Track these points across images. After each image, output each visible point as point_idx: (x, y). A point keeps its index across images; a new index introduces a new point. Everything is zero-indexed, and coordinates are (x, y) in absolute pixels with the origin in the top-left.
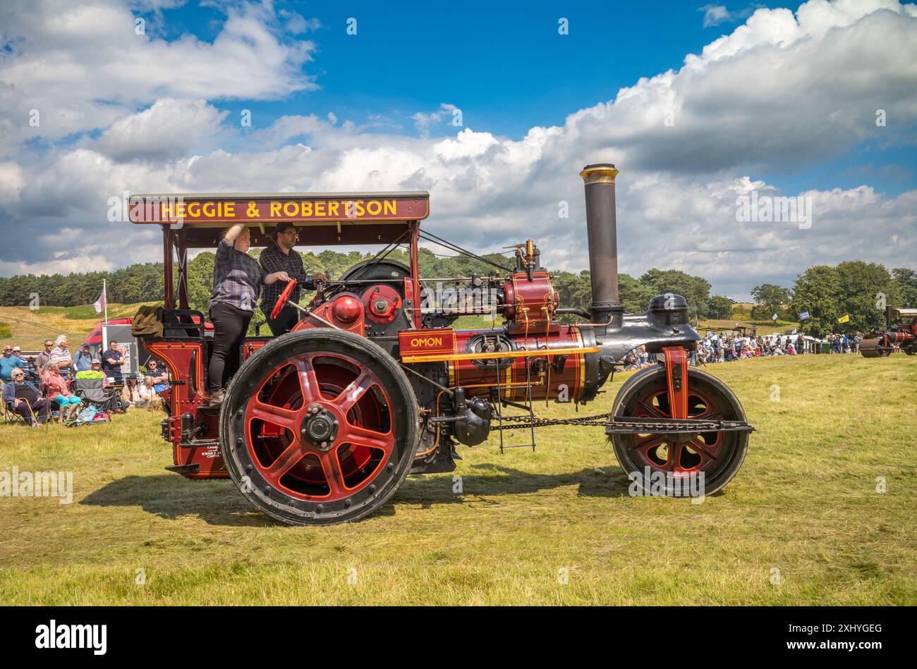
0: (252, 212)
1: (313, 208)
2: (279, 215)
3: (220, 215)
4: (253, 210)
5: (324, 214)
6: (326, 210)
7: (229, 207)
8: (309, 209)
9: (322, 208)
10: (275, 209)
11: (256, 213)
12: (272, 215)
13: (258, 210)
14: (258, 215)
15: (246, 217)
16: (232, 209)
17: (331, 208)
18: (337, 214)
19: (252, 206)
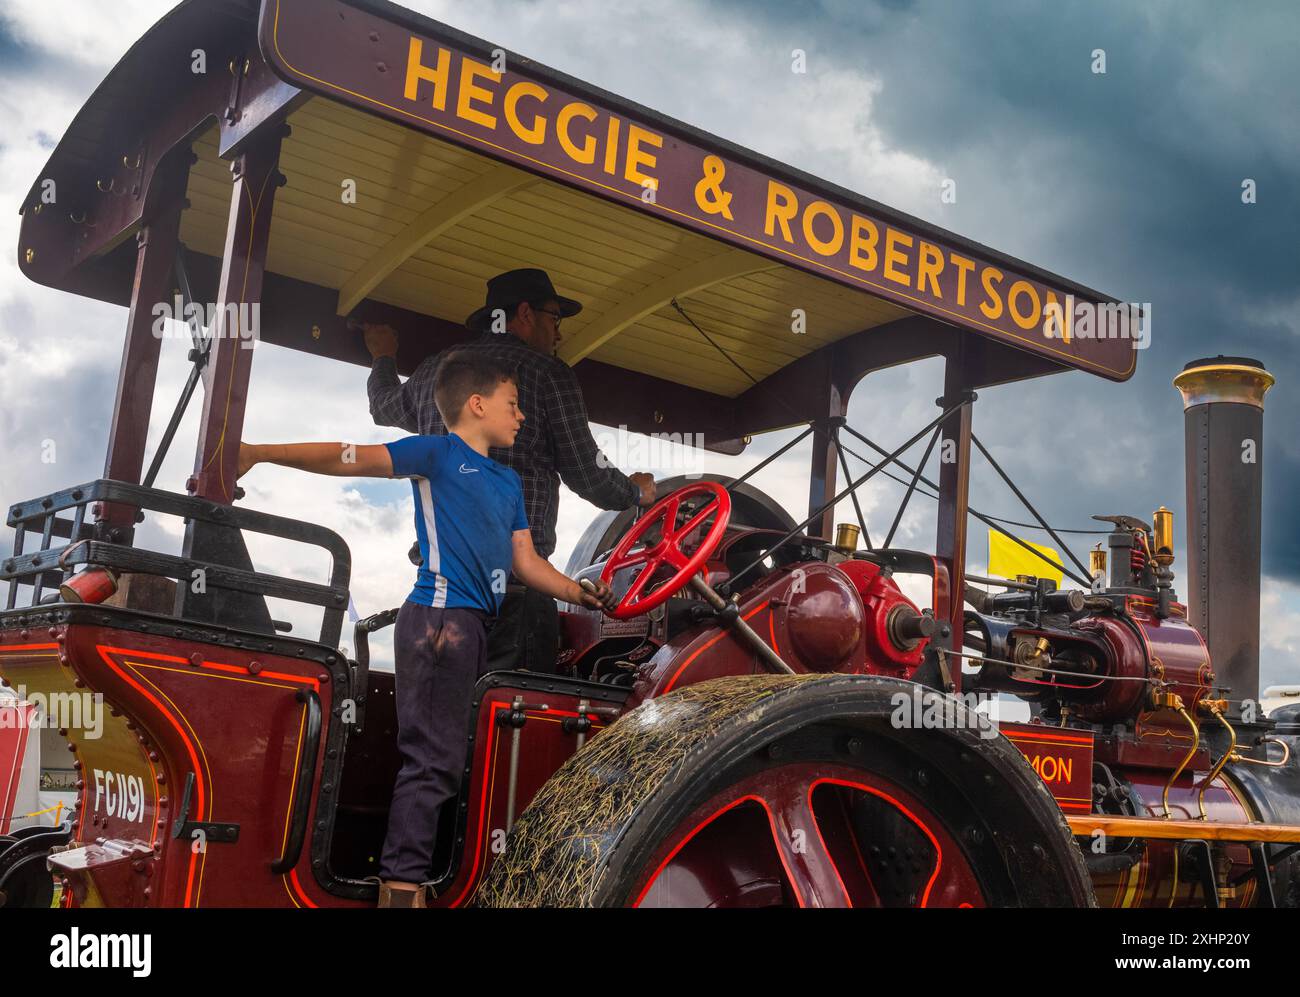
0: (710, 196)
1: (880, 248)
2: (788, 237)
3: (610, 167)
4: (717, 192)
5: (904, 279)
6: (911, 269)
7: (644, 147)
8: (869, 245)
9: (903, 259)
10: (780, 210)
11: (722, 205)
12: (769, 230)
13: (728, 197)
14: (728, 215)
15: (691, 204)
16: (650, 161)
17: (924, 267)
18: (937, 292)
19: (714, 171)
